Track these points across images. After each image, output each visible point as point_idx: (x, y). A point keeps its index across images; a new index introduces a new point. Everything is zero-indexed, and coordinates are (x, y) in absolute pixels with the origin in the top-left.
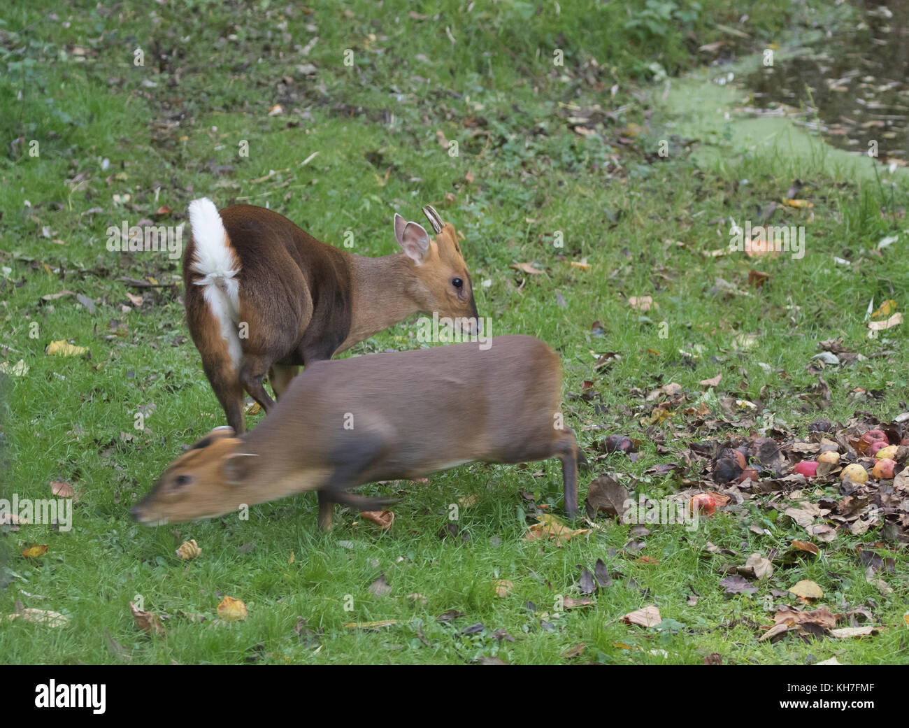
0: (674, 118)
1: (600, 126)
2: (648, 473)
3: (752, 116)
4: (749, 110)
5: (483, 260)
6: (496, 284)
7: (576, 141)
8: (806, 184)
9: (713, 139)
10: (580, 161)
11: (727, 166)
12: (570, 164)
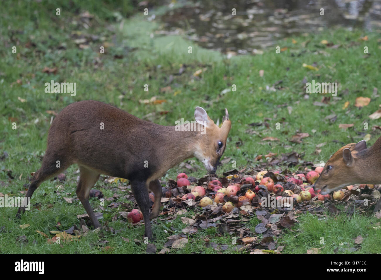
0: (126, 38)
1: (91, 43)
2: (109, 207)
3: (164, 35)
4: (162, 32)
5: (34, 110)
6: (40, 121)
7: (79, 52)
8: (188, 66)
9: (145, 47)
10: (81, 61)
11: (151, 59)
12: (77, 62)
